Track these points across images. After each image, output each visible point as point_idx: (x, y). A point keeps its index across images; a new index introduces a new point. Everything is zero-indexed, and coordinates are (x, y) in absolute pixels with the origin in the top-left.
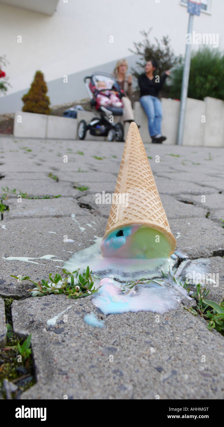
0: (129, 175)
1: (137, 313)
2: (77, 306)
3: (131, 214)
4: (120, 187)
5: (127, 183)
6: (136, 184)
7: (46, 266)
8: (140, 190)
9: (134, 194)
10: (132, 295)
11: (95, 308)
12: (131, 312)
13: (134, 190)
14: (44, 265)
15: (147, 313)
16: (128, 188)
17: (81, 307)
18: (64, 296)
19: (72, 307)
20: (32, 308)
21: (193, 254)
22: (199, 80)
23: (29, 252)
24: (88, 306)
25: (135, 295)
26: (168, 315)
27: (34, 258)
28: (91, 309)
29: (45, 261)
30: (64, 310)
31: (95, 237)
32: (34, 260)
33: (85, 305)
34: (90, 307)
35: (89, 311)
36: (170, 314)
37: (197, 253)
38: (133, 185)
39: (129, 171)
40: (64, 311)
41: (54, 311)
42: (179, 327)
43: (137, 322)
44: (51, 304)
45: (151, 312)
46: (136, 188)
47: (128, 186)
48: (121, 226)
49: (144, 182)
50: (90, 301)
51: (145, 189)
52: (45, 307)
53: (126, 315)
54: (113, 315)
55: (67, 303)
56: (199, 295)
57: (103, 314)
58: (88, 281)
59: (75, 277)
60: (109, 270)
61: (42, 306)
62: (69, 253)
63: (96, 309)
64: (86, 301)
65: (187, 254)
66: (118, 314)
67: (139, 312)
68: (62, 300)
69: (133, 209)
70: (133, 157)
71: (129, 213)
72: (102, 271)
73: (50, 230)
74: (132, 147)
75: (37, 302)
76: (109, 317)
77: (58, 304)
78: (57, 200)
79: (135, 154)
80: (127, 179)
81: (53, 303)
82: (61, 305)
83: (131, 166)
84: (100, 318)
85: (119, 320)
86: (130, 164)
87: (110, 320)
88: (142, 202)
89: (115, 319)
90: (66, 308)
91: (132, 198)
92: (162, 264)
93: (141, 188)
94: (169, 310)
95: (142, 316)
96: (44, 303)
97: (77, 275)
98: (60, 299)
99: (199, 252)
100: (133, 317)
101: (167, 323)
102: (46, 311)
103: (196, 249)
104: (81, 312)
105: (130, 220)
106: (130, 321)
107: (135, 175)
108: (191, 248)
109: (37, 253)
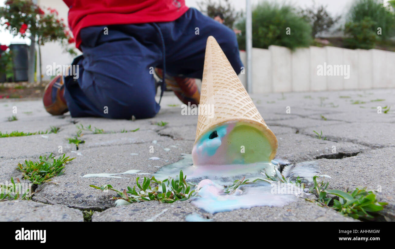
0: (214, 79)
1: (250, 209)
2: (175, 208)
3: (224, 113)
4: (206, 92)
5: (214, 87)
6: (224, 86)
7: (131, 179)
8: (230, 91)
9: (223, 95)
10: (239, 195)
11: (197, 208)
12: (242, 208)
13: (223, 91)
14: (128, 178)
15: (262, 208)
16: (215, 90)
17: (180, 210)
18: (157, 202)
19: (168, 210)
20: (119, 214)
21: (295, 160)
22: (261, 30)
23: (109, 170)
24: (188, 208)
25: (242, 194)
26: (288, 207)
27: (116, 174)
28: (193, 210)
29: (128, 175)
30: (158, 213)
31: (182, 154)
32: (116, 176)
33: (184, 207)
34: (191, 209)
35: (190, 212)
36: (291, 206)
37: (299, 158)
38: (221, 87)
39: (214, 76)
40: (160, 214)
41: (146, 215)
42: (306, 216)
43: (253, 216)
44: (142, 209)
45: (267, 207)
46: (225, 89)
47: (215, 88)
48: (214, 126)
49: (232, 83)
50: (189, 203)
51: (235, 90)
52: (134, 212)
53: (237, 211)
54: (222, 213)
55: (161, 207)
56: (317, 189)
57: (209, 213)
58: (184, 187)
59: (167, 185)
60: (205, 177)
61: (131, 212)
62: (155, 168)
63: (199, 210)
64: (185, 204)
65: (288, 160)
66: (227, 211)
67: (252, 207)
68: (154, 205)
69: (225, 108)
70: (216, 64)
71: (221, 113)
72: (198, 179)
73: (132, 152)
74: (213, 56)
75: (124, 209)
76: (217, 215)
77: (150, 209)
78: (135, 133)
79: (217, 61)
80: (213, 83)
81: (144, 208)
82: (155, 209)
83: (215, 71)
84: (206, 217)
85: (230, 217)
86: (214, 70)
87: (218, 218)
88: (234, 101)
89: (225, 216)
90: (161, 212)
91: (222, 99)
92: (265, 168)
93: (230, 89)
94: (288, 203)
95: (257, 211)
96: (133, 209)
97: (169, 183)
98: (152, 204)
99: (301, 158)
100: (246, 213)
101: (290, 215)
102: (136, 215)
103: (297, 155)
104: (180, 214)
105: (224, 118)
106: (244, 216)
107: (221, 79)
108: (291, 155)
109: (119, 170)
